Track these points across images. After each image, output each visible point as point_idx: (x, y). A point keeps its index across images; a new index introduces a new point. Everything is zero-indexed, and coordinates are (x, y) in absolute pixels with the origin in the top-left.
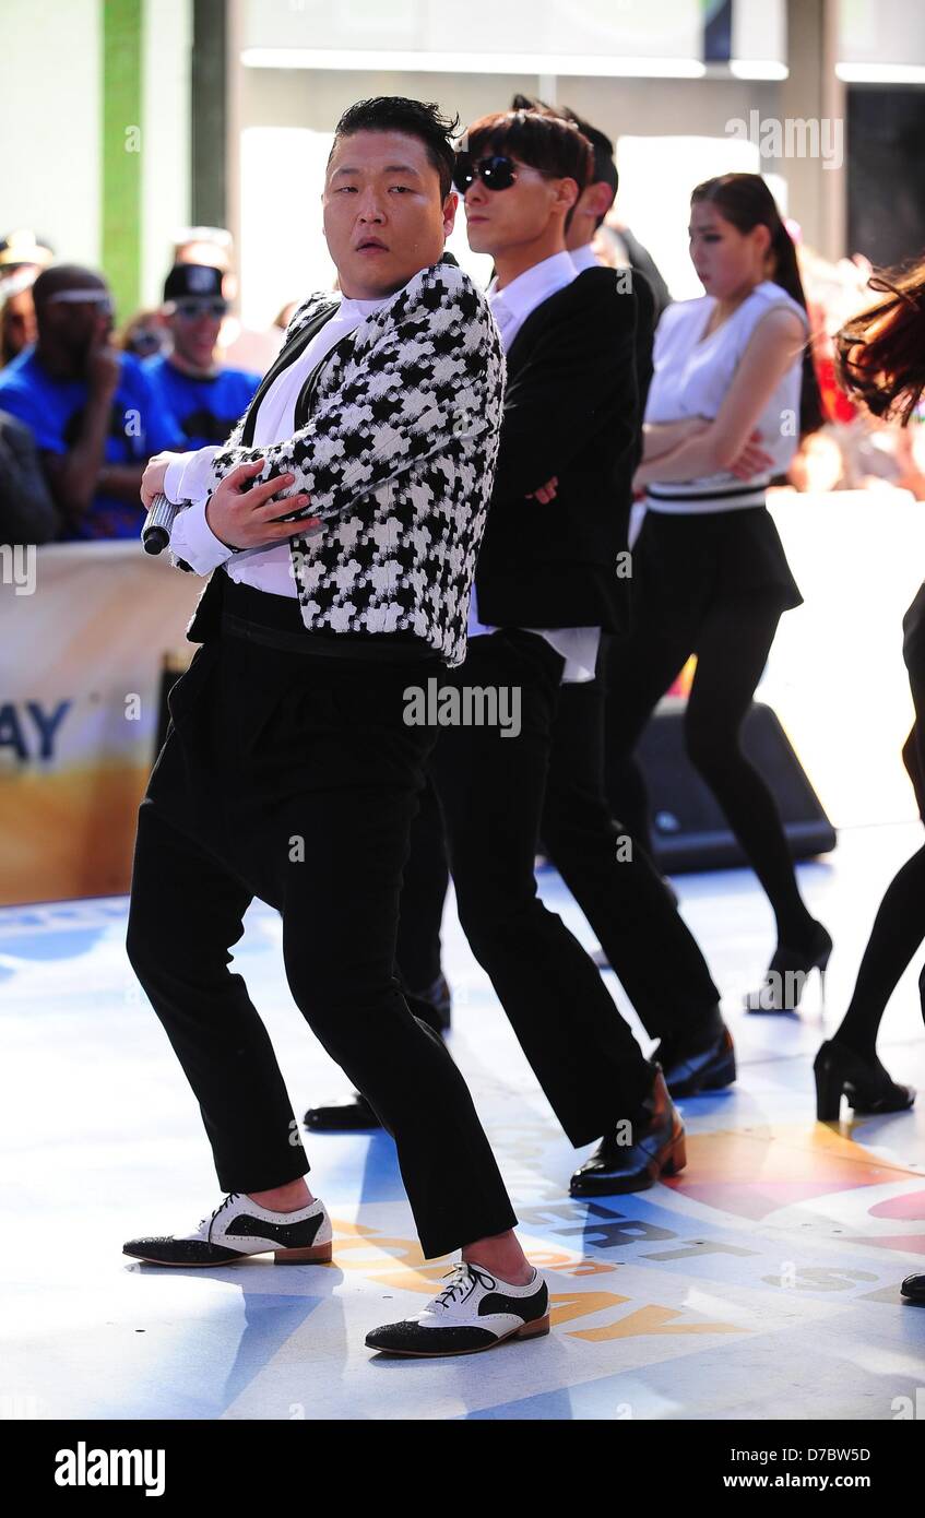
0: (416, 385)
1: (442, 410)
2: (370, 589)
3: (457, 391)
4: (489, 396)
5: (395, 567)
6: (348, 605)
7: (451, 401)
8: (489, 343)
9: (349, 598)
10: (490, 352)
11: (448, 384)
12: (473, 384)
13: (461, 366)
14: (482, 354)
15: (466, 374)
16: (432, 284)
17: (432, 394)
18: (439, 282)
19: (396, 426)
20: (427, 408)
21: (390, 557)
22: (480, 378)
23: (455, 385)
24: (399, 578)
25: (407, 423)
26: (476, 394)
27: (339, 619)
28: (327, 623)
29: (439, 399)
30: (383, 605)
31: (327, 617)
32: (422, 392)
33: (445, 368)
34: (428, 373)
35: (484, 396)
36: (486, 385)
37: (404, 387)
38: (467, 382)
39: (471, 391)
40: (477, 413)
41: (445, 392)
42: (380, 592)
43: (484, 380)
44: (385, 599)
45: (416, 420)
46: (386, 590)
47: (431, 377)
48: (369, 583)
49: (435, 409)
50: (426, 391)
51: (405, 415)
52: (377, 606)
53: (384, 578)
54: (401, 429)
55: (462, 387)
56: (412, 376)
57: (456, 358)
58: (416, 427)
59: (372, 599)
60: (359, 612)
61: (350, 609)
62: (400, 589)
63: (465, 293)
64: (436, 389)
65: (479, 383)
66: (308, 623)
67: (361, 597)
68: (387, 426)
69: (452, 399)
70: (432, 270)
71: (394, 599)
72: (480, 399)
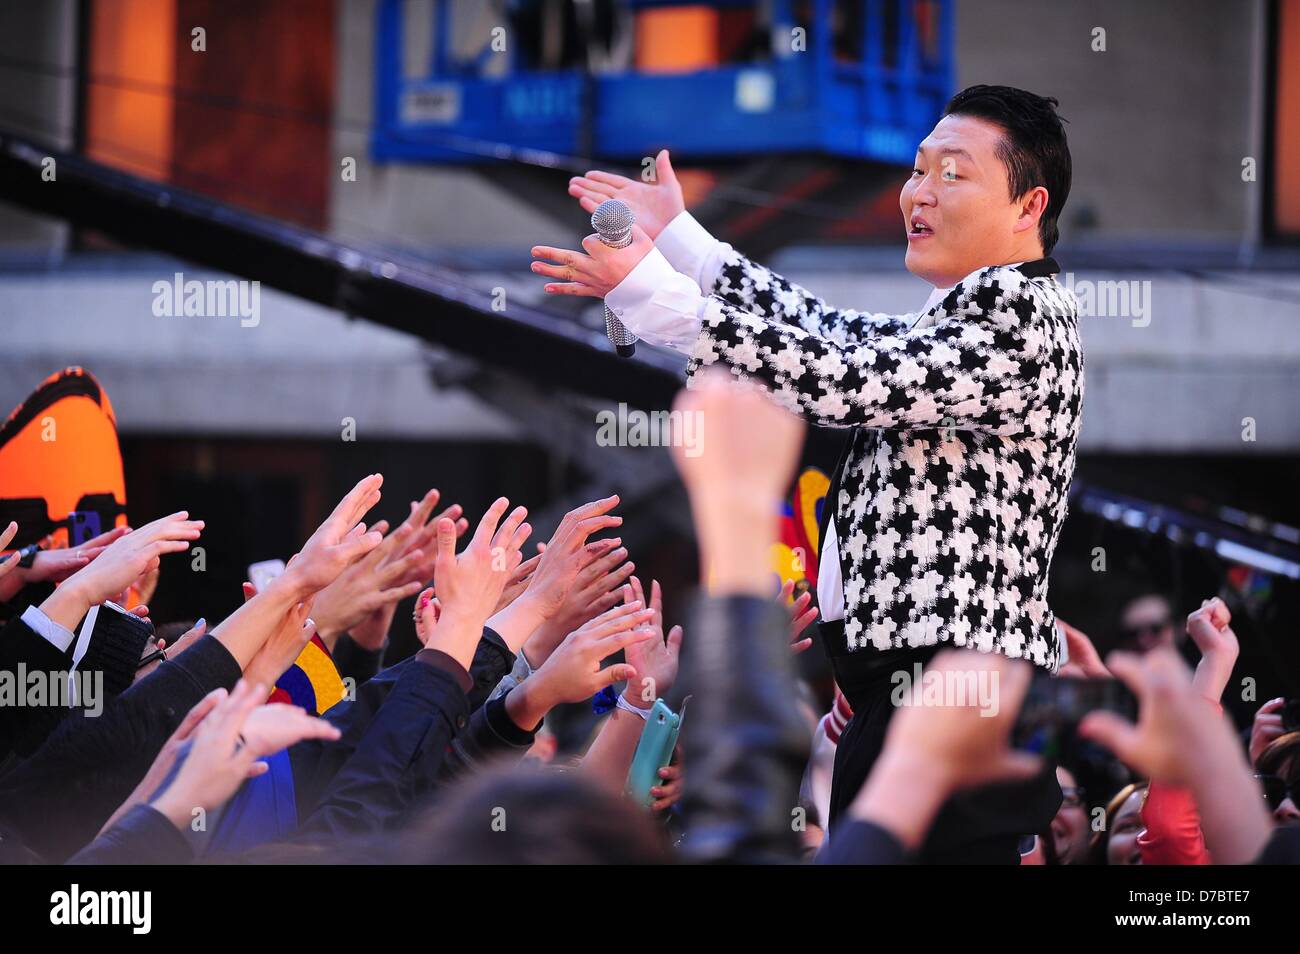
0: (970, 370)
1: (984, 403)
2: (910, 602)
3: (1004, 390)
4: (1037, 403)
5: (935, 578)
6: (888, 620)
7: (995, 397)
8: (1046, 351)
9: (888, 613)
10: (1047, 360)
11: (998, 381)
12: (1022, 388)
13: (1014, 368)
14: (1038, 362)
15: (1018, 377)
16: (988, 284)
17: (982, 385)
18: (996, 283)
19: (938, 400)
20: (971, 397)
21: (931, 567)
22: (1032, 385)
23: (1004, 385)
24: (939, 588)
25: (948, 402)
26: (1024, 398)
27: (881, 635)
28: (870, 642)
29: (986, 392)
30: (923, 618)
31: (869, 634)
32: (974, 380)
33: (1000, 364)
34: (982, 362)
35: (1031, 403)
36: (1037, 392)
37: (960, 367)
38: (1016, 384)
39: (1019, 393)
40: (1017, 416)
41: (993, 388)
42: (920, 605)
43: (1035, 387)
44: (925, 612)
45: (956, 403)
46: (925, 603)
47: (984, 368)
48: (909, 597)
49: (977, 401)
50: (977, 379)
51: (951, 394)
52: (917, 619)
53: (924, 589)
54: (941, 405)
55: (1010, 388)
56: (970, 360)
57: (1012, 359)
58: (954, 409)
59: (912, 612)
60: (899, 628)
61: (890, 625)
62: (940, 600)
63: (1020, 297)
64: (986, 381)
65: (1029, 389)
66: (852, 643)
67: (900, 612)
68: (931, 396)
69: (996, 396)
70: (991, 270)
71: (934, 610)
72: (1025, 403)
